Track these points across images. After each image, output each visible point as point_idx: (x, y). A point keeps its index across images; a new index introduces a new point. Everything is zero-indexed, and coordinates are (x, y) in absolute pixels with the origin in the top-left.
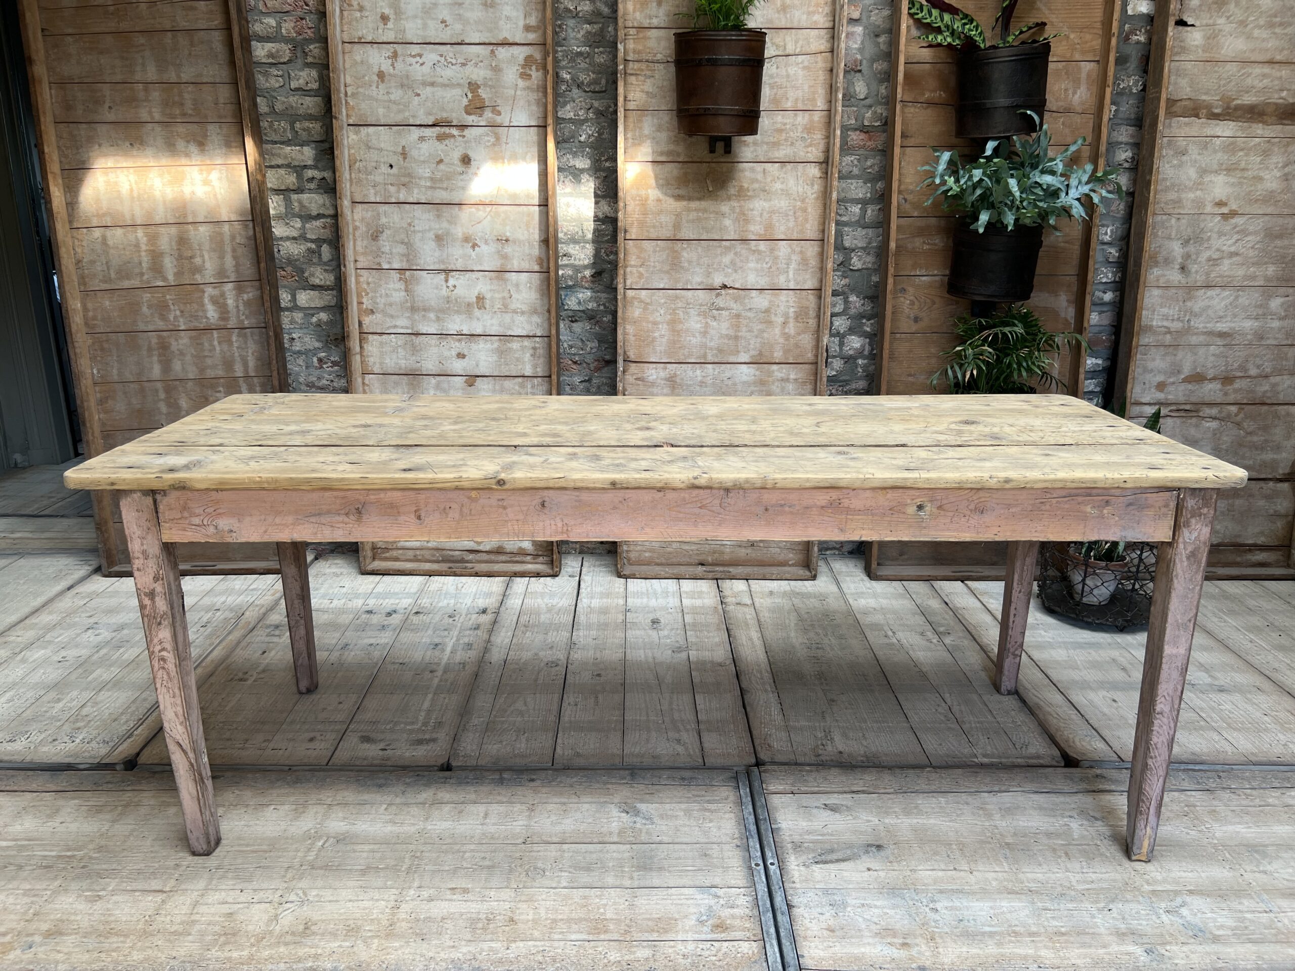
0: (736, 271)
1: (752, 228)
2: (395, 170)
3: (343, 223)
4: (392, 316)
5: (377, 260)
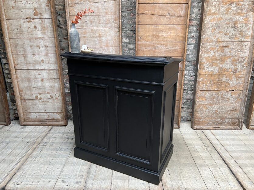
2: (18, 30)
3: (6, 44)
4: (22, 65)
5: (17, 52)
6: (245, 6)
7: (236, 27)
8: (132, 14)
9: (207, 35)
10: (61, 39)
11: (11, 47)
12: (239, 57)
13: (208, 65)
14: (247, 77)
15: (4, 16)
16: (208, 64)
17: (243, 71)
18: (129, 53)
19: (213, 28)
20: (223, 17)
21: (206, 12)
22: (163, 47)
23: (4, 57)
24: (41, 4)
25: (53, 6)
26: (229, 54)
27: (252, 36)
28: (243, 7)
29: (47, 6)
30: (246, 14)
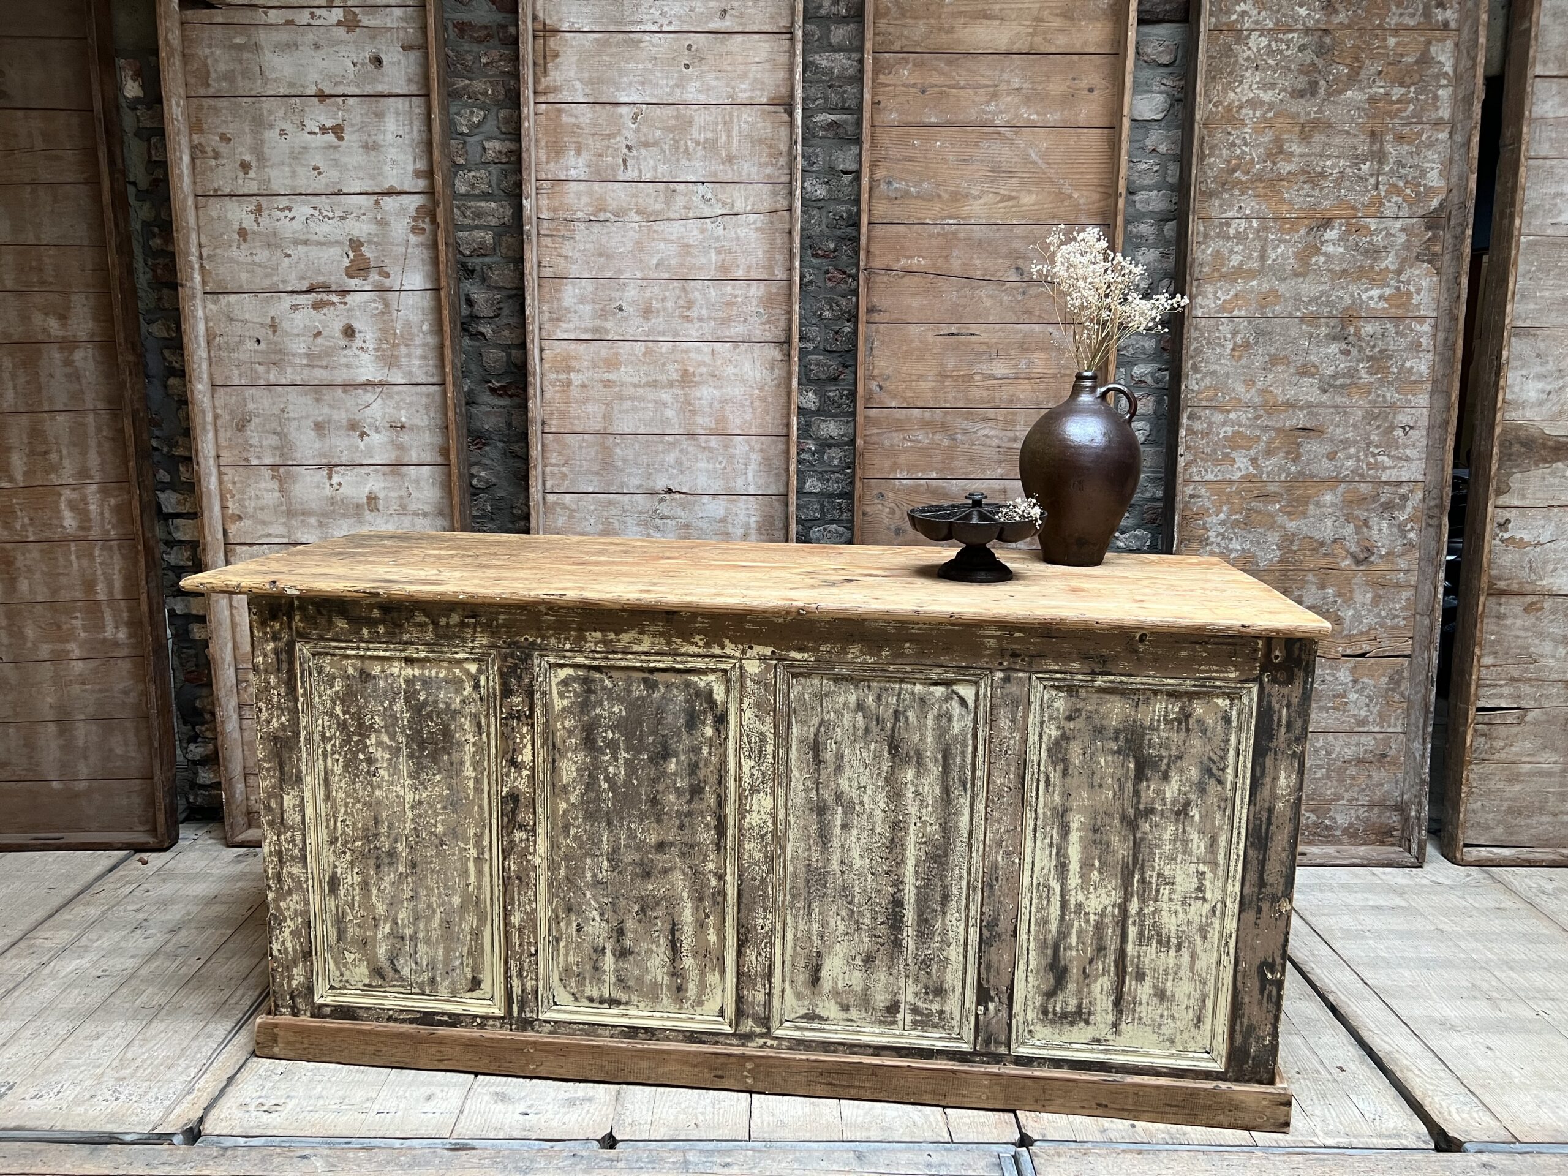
0: (682, 472)
1: (700, 420)
2: (263, 346)
3: (194, 411)
4: (264, 523)
5: (244, 455)
6: (1389, 235)
7: (1350, 338)
8: (836, 274)
9: (1214, 373)
10: (470, 392)
11: (216, 431)
12: (1379, 484)
13: (1223, 523)
14: (1428, 586)
15: (197, 277)
16: (1222, 516)
17: (1403, 554)
18: (821, 460)
19: (1239, 339)
20: (1282, 288)
21: (1201, 265)
22: (992, 433)
23: (167, 478)
24: (388, 224)
25: (447, 231)
26: (1324, 467)
27: (1434, 382)
28: (1378, 240)
29: (414, 230)
30: (1399, 272)
